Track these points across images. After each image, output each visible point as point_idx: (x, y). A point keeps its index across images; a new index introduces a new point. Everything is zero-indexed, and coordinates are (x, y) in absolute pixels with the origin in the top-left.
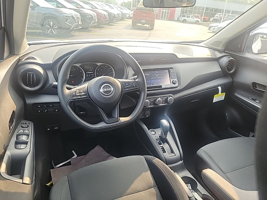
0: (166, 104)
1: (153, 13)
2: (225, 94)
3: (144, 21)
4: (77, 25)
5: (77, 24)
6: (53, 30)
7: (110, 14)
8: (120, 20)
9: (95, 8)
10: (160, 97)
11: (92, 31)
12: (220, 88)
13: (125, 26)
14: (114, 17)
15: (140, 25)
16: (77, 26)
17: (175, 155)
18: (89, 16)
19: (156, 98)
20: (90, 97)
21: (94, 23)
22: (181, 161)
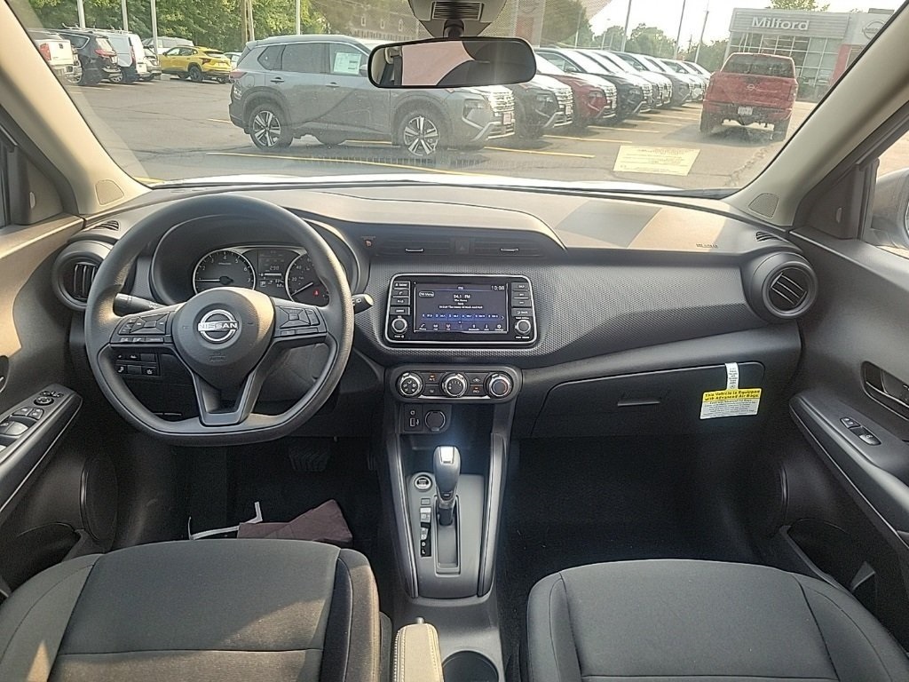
0: (487, 397)
1: (787, 82)
2: (759, 394)
3: (748, 111)
4: (498, 126)
5: (499, 123)
6: (423, 142)
7: (623, 89)
8: (665, 108)
9: (578, 72)
10: (465, 372)
11: (551, 144)
12: (732, 368)
13: (677, 127)
14: (640, 97)
15: (735, 123)
16: (497, 130)
17: (459, 573)
18: (545, 98)
19: (447, 373)
20: (173, 343)
21: (560, 118)
22: (479, 596)
